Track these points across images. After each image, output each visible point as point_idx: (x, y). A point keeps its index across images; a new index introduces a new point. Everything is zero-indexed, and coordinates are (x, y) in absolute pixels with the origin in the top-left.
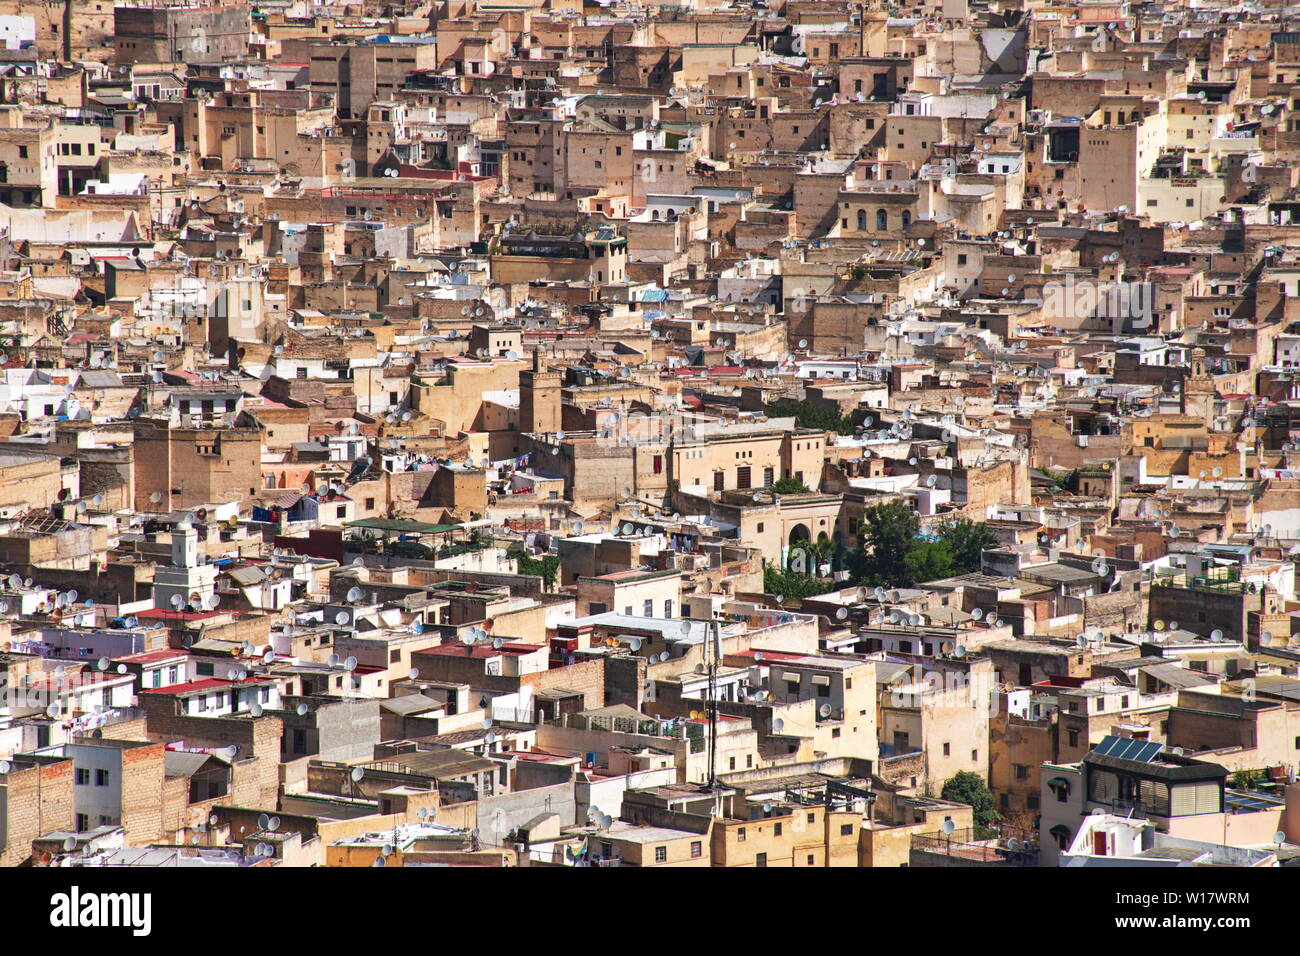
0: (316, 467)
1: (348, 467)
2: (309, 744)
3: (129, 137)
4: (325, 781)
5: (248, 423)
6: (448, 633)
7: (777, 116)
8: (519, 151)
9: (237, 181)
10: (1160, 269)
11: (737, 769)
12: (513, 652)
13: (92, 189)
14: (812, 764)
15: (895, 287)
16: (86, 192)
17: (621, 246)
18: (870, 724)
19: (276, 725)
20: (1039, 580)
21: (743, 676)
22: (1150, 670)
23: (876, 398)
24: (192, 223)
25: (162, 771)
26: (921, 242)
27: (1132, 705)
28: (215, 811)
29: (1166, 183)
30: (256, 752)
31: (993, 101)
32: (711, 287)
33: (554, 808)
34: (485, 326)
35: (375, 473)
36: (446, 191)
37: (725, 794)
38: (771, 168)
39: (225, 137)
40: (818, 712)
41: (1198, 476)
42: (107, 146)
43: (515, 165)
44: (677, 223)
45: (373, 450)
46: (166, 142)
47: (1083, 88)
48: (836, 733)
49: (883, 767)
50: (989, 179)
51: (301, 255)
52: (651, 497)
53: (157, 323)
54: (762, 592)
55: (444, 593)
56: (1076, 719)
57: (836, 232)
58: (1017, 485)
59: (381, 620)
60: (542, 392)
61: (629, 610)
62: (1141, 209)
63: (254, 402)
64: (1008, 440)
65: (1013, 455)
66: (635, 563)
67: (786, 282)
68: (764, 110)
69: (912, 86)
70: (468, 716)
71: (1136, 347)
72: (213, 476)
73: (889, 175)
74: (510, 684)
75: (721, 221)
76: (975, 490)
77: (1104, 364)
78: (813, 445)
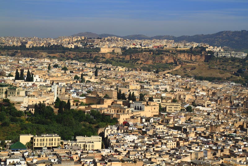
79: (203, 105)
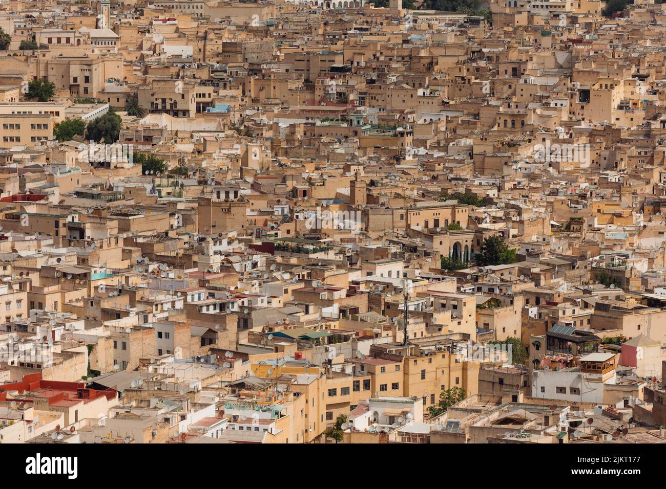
0: (268, 217)
1: (281, 217)
2: (249, 325)
3: (225, 91)
4: (255, 339)
5: (243, 201)
6: (308, 283)
7: (474, 83)
8: (373, 96)
9: (265, 107)
10: (619, 145)
11: (417, 337)
12: (332, 290)
13: (209, 110)
14: (447, 335)
15: (517, 150)
16: (206, 112)
17: (411, 133)
18: (472, 320)
19: (236, 317)
20: (548, 264)
21: (423, 301)
22: (585, 299)
23: (492, 193)
24: (246, 123)
25: (190, 334)
26: (528, 133)
27: (577, 313)
28: (211, 349)
29: (623, 111)
30: (227, 327)
31: (558, 79)
32: (446, 149)
33: (342, 351)
34: (350, 163)
35: (291, 219)
36: (345, 111)
37: (410, 347)
38: (471, 103)
39: (261, 90)
40: (452, 315)
41: (617, 224)
42: (215, 94)
43: (371, 101)
44: (433, 124)
45: (291, 211)
46: (238, 92)
47: (592, 75)
48: (459, 323)
49: (478, 337)
50: (555, 109)
51: (287, 135)
52: (399, 230)
53: (220, 161)
54: (440, 268)
55: (308, 267)
56: (554, 318)
57: (496, 128)
58: (545, 227)
59: (282, 277)
60: (359, 189)
61: (382, 275)
62: (613, 121)
63: (246, 191)
64: (542, 210)
65: (543, 216)
66: (390, 256)
67: (475, 148)
68: (469, 81)
69: (526, 73)
70: (313, 315)
71: (607, 175)
72: (228, 220)
73: (517, 106)
74: (329, 302)
75: (451, 124)
76: (528, 229)
77: (596, 181)
78: (464, 211)
79: (179, 107)
